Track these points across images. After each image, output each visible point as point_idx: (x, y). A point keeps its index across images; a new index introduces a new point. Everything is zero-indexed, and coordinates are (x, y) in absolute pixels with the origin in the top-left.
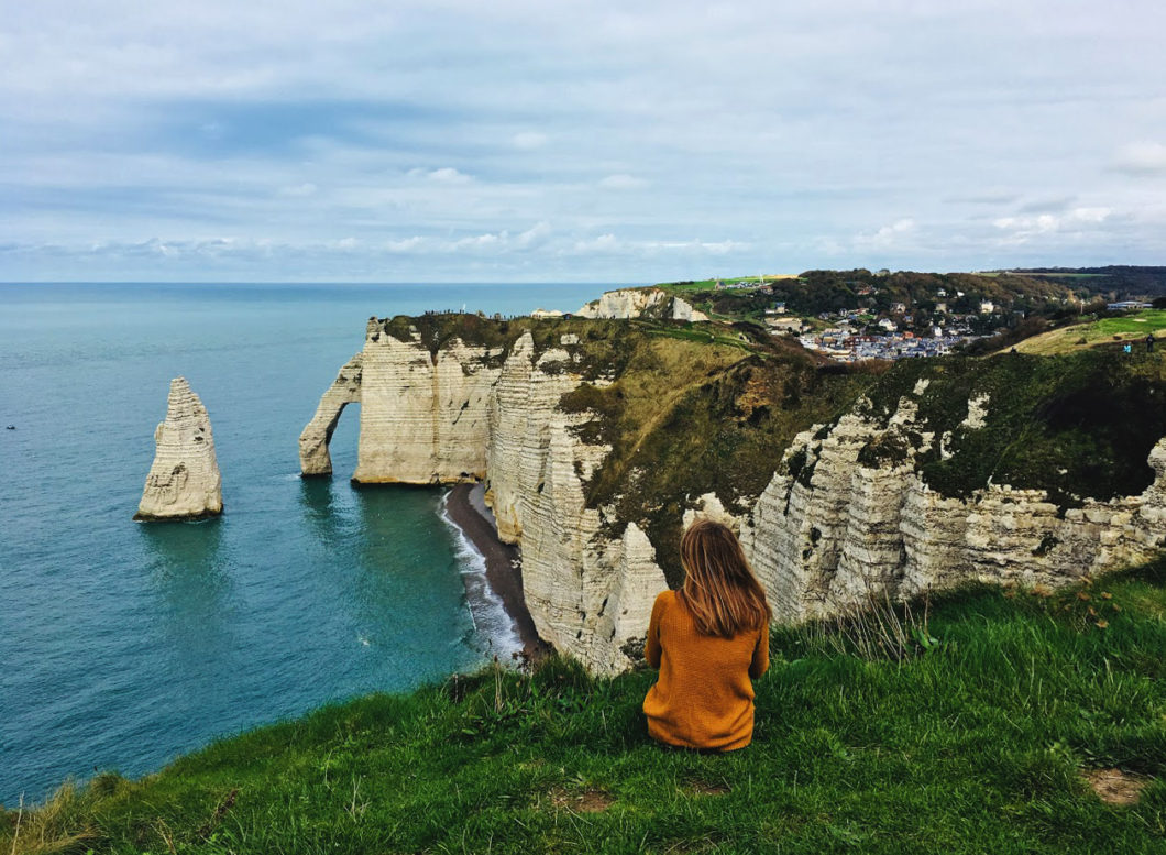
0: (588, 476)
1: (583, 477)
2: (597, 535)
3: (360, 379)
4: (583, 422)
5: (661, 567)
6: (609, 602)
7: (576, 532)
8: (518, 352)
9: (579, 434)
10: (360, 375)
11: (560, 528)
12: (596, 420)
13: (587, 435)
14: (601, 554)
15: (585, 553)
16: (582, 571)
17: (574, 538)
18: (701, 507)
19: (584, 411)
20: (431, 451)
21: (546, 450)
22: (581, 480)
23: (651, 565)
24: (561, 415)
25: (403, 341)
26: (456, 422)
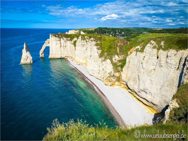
1: (99, 54)
2: (101, 61)
9: (98, 49)
18: (115, 57)
19: (98, 46)
20: (61, 53)
21: (91, 51)
25: (56, 37)
26: (64, 49)
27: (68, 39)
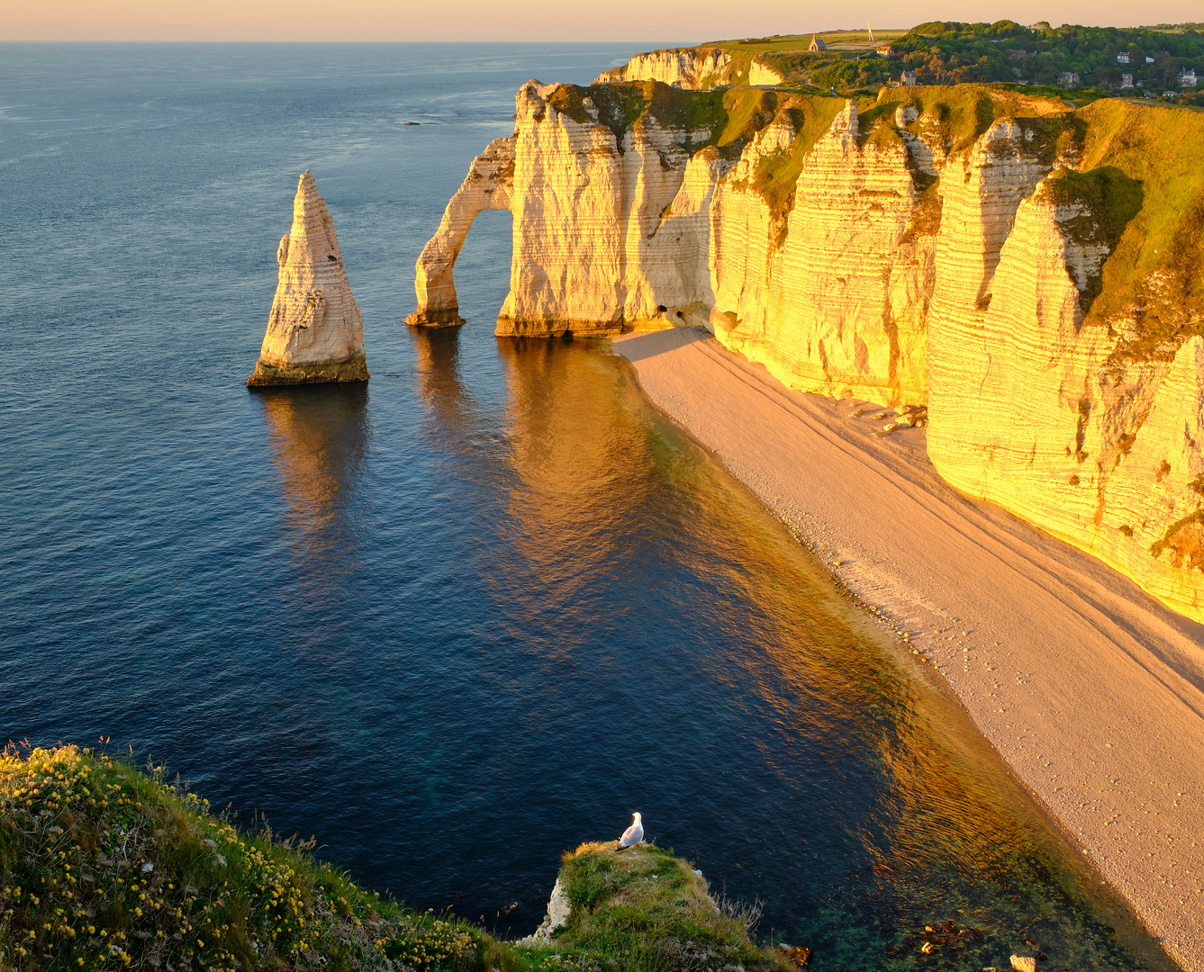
0: (1082, 284)
2: (1112, 356)
4: (1072, 217)
9: (1070, 232)
11: (1042, 352)
12: (1087, 214)
13: (1078, 233)
14: (1119, 380)
15: (1098, 380)
19: (1073, 203)
21: (994, 256)
22: (1078, 290)
25: (579, 121)
26: (653, 235)
27: (693, 135)
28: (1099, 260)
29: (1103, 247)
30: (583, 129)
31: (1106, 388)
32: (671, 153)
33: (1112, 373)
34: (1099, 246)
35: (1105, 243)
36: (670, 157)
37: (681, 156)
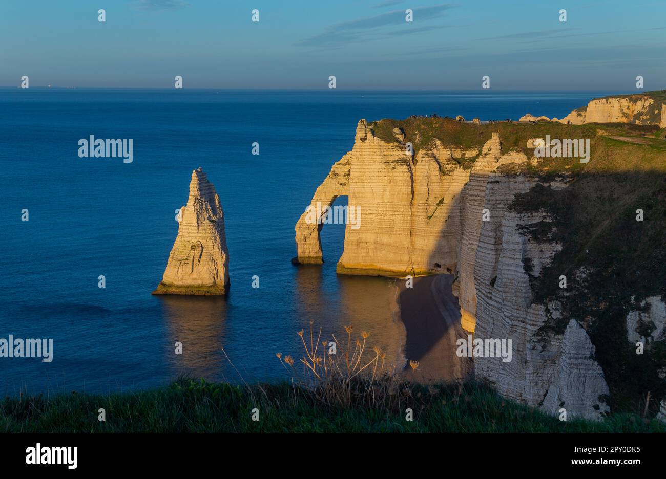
0: (536, 272)
1: (531, 273)
2: (542, 329)
3: (349, 175)
4: (534, 222)
5: (600, 364)
6: (548, 394)
7: (522, 325)
8: (486, 154)
9: (530, 233)
10: (349, 171)
11: (508, 320)
12: (549, 220)
13: (537, 233)
14: (544, 347)
15: (528, 346)
16: (526, 362)
17: (520, 330)
18: (645, 309)
19: (537, 211)
21: (499, 247)
22: (530, 276)
23: (591, 362)
24: (513, 214)
25: (388, 142)
26: (431, 217)
27: (467, 152)
28: (553, 255)
29: (558, 245)
30: (389, 147)
31: (534, 352)
32: (448, 164)
33: (539, 341)
34: (554, 244)
35: (559, 242)
36: (447, 166)
37: (454, 166)
